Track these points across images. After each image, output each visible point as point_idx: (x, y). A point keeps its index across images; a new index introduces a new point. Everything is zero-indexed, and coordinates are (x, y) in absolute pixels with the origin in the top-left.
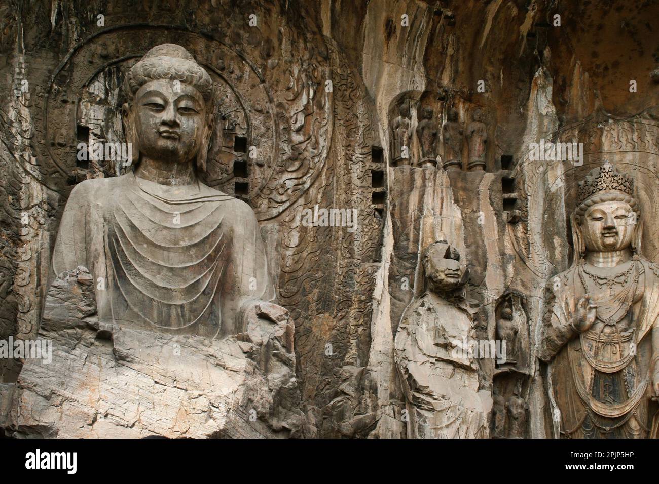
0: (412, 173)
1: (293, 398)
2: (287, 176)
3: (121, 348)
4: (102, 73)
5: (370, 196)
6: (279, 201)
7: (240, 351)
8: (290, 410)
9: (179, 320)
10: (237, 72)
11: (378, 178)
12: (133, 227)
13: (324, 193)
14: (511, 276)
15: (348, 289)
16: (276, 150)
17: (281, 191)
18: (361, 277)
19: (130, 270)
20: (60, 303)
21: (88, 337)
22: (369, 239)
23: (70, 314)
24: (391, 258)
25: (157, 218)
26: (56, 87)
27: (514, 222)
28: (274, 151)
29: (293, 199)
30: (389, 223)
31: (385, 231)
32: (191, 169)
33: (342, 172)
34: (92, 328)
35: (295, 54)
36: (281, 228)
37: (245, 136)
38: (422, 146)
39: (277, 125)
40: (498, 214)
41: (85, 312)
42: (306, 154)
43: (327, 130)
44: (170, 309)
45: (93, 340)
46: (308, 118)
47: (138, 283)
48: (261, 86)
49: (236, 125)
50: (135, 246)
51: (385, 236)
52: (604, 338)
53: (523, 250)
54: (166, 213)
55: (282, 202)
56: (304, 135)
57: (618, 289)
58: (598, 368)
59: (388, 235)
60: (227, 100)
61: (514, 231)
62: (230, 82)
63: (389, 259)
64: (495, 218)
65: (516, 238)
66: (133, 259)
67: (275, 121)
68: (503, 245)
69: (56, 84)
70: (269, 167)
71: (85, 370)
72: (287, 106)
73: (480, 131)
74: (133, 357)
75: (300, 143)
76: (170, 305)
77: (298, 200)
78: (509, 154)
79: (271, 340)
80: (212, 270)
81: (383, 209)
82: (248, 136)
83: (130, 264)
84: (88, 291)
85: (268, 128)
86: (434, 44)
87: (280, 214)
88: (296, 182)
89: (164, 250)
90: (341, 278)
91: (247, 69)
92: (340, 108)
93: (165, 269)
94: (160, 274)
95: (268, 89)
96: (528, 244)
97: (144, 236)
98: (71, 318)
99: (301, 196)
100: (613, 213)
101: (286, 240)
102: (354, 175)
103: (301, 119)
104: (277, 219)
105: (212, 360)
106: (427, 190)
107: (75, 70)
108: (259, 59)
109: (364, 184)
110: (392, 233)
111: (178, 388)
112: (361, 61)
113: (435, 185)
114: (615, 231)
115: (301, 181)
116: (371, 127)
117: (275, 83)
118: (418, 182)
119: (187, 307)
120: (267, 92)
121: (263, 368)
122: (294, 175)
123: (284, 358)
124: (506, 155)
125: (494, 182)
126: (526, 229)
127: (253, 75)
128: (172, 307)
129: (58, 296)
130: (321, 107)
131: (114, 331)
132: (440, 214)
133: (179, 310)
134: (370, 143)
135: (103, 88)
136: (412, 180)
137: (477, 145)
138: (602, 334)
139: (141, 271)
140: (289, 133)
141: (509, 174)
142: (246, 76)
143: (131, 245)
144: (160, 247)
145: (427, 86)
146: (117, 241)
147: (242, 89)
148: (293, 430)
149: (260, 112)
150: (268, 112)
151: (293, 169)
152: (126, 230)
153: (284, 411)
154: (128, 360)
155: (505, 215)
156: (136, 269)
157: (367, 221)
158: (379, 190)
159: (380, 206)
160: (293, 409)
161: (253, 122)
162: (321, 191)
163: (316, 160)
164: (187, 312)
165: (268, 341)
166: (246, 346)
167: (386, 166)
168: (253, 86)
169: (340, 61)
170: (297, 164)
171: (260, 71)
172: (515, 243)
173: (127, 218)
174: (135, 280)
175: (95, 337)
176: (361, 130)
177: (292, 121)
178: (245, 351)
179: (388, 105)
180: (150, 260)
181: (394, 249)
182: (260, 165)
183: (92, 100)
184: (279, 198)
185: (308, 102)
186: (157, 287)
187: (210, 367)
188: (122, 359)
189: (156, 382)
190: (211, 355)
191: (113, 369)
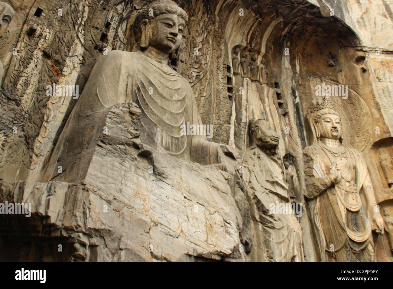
2: (193, 70)
3: (159, 166)
7: (223, 178)
9: (176, 149)
11: (230, 80)
12: (151, 83)
13: (208, 83)
15: (218, 138)
17: (190, 77)
18: (224, 132)
19: (147, 109)
20: (116, 125)
21: (133, 153)
22: (227, 111)
23: (123, 134)
24: (235, 123)
25: (162, 80)
30: (234, 104)
31: (232, 108)
34: (136, 147)
38: (243, 69)
41: (133, 134)
42: (202, 61)
43: (210, 53)
44: (173, 140)
45: (136, 156)
46: (203, 45)
47: (153, 118)
51: (233, 110)
52: (347, 189)
56: (201, 53)
58: (348, 208)
66: (150, 102)
67: (190, 43)
70: (186, 63)
72: (195, 38)
74: (167, 174)
76: (172, 137)
77: (197, 83)
81: (231, 97)
83: (147, 105)
84: (137, 120)
88: (197, 74)
89: (167, 100)
90: (215, 130)
93: (168, 112)
94: (165, 115)
97: (157, 90)
98: (123, 137)
100: (335, 120)
103: (201, 45)
105: (208, 182)
106: (249, 91)
109: (224, 82)
110: (235, 110)
111: (200, 204)
112: (226, 28)
114: (337, 129)
115: (199, 74)
118: (245, 86)
119: (180, 140)
120: (189, 30)
122: (196, 70)
128: (174, 138)
129: (115, 119)
130: (208, 42)
133: (177, 141)
134: (226, 63)
138: (346, 186)
139: (155, 111)
143: (148, 93)
144: (165, 98)
149: (185, 37)
150: (187, 39)
151: (196, 67)
152: (146, 83)
154: (163, 176)
156: (151, 109)
157: (226, 101)
158: (230, 86)
159: (231, 94)
162: (207, 81)
163: (206, 65)
164: (180, 143)
165: (235, 172)
166: (226, 175)
169: (219, 26)
170: (198, 65)
173: (146, 77)
174: (150, 116)
177: (197, 45)
178: (226, 178)
179: (231, 49)
180: (160, 104)
181: (236, 118)
182: (182, 62)
185: (204, 39)
186: (165, 123)
187: (209, 187)
188: (160, 174)
189: (185, 197)
190: (208, 179)
191: (154, 182)
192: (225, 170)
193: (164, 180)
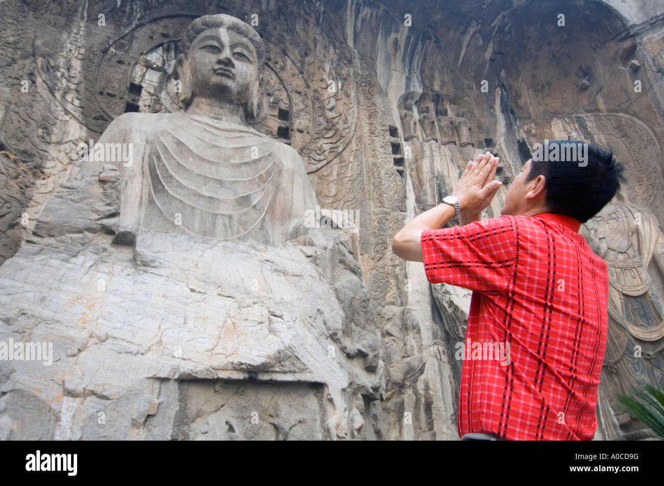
0: (422, 146)
1: (366, 312)
2: (322, 141)
3: (146, 251)
4: (161, 48)
5: (392, 160)
6: (317, 159)
7: (303, 256)
8: (364, 328)
9: (226, 231)
10: (281, 63)
11: (396, 148)
12: (179, 143)
13: (355, 156)
15: (382, 233)
16: (313, 121)
17: (318, 152)
18: (393, 223)
19: (171, 182)
20: (70, 205)
21: (101, 242)
22: (396, 193)
23: (80, 216)
24: (415, 209)
25: (207, 138)
26: (114, 50)
27: (506, 183)
28: (312, 123)
29: (330, 159)
30: (409, 181)
31: (407, 187)
32: (241, 112)
33: (368, 142)
34: (108, 231)
35: (327, 55)
36: (320, 181)
37: (288, 109)
38: (425, 130)
39: (313, 104)
41: (102, 212)
42: (338, 126)
43: (353, 111)
44: (216, 219)
45: (107, 246)
46: (338, 102)
47: (177, 194)
48: (300, 76)
49: (279, 100)
50: (179, 161)
51: (407, 191)
52: (620, 264)
54: (217, 135)
55: (320, 161)
56: (336, 113)
58: (625, 292)
59: (409, 191)
60: (272, 82)
62: (275, 69)
63: (413, 210)
66: (176, 172)
67: (312, 100)
69: (114, 48)
70: (308, 133)
71: (85, 279)
72: (321, 92)
73: (465, 123)
74: (161, 261)
75: (334, 118)
76: (216, 215)
77: (333, 159)
78: (490, 138)
79: (336, 245)
80: (263, 189)
81: (403, 171)
82: (290, 109)
83: (171, 177)
84: (112, 188)
85: (307, 106)
86: (428, 61)
87: (319, 169)
88: (331, 146)
89: (212, 165)
90: (376, 223)
91: (289, 62)
92: (362, 99)
93: (212, 180)
94: (206, 186)
95: (306, 78)
97: (191, 151)
98: (81, 220)
99: (336, 157)
101: (325, 191)
102: (378, 144)
103: (333, 102)
104: (316, 173)
105: (268, 265)
106: (435, 158)
107: (134, 41)
108: (298, 56)
109: (386, 152)
110: (412, 190)
111: (223, 296)
112: (376, 67)
113: (440, 155)
115: (335, 145)
116: (387, 113)
117: (311, 75)
118: (428, 153)
119: (235, 218)
120: (305, 81)
121: (329, 276)
122: (329, 141)
123: (352, 265)
124: (488, 138)
127: (294, 67)
128: (219, 217)
129: (69, 197)
130: (348, 96)
131: (139, 232)
132: (449, 176)
133: (227, 221)
134: (388, 124)
135: (161, 58)
136: (423, 151)
137: (464, 131)
139: (184, 182)
140: (324, 110)
142: (288, 67)
143: (175, 159)
144: (209, 162)
145: (423, 90)
146: (159, 157)
147: (285, 75)
148: (371, 355)
149: (299, 93)
150: (306, 95)
151: (328, 136)
152: (171, 146)
153: (358, 329)
154: (154, 264)
156: (177, 181)
157: (392, 178)
158: (398, 156)
159: (400, 168)
160: (367, 326)
161: (294, 100)
162: (353, 154)
163: (347, 131)
164: (235, 223)
165: (334, 246)
166: (309, 250)
167: (401, 140)
168: (293, 75)
169: (361, 65)
170: (331, 133)
171: (299, 65)
173: (173, 137)
174: (175, 191)
175: (110, 241)
176: (380, 114)
177: (326, 102)
178: (309, 255)
179: (397, 100)
180: (195, 172)
181: (416, 202)
182: (300, 131)
183: (149, 66)
184: (318, 157)
185: (338, 91)
186: (202, 196)
187: (267, 273)
188: (145, 264)
189: (192, 290)
190: (267, 260)
191: (130, 277)
192: (311, 244)
193: (153, 270)
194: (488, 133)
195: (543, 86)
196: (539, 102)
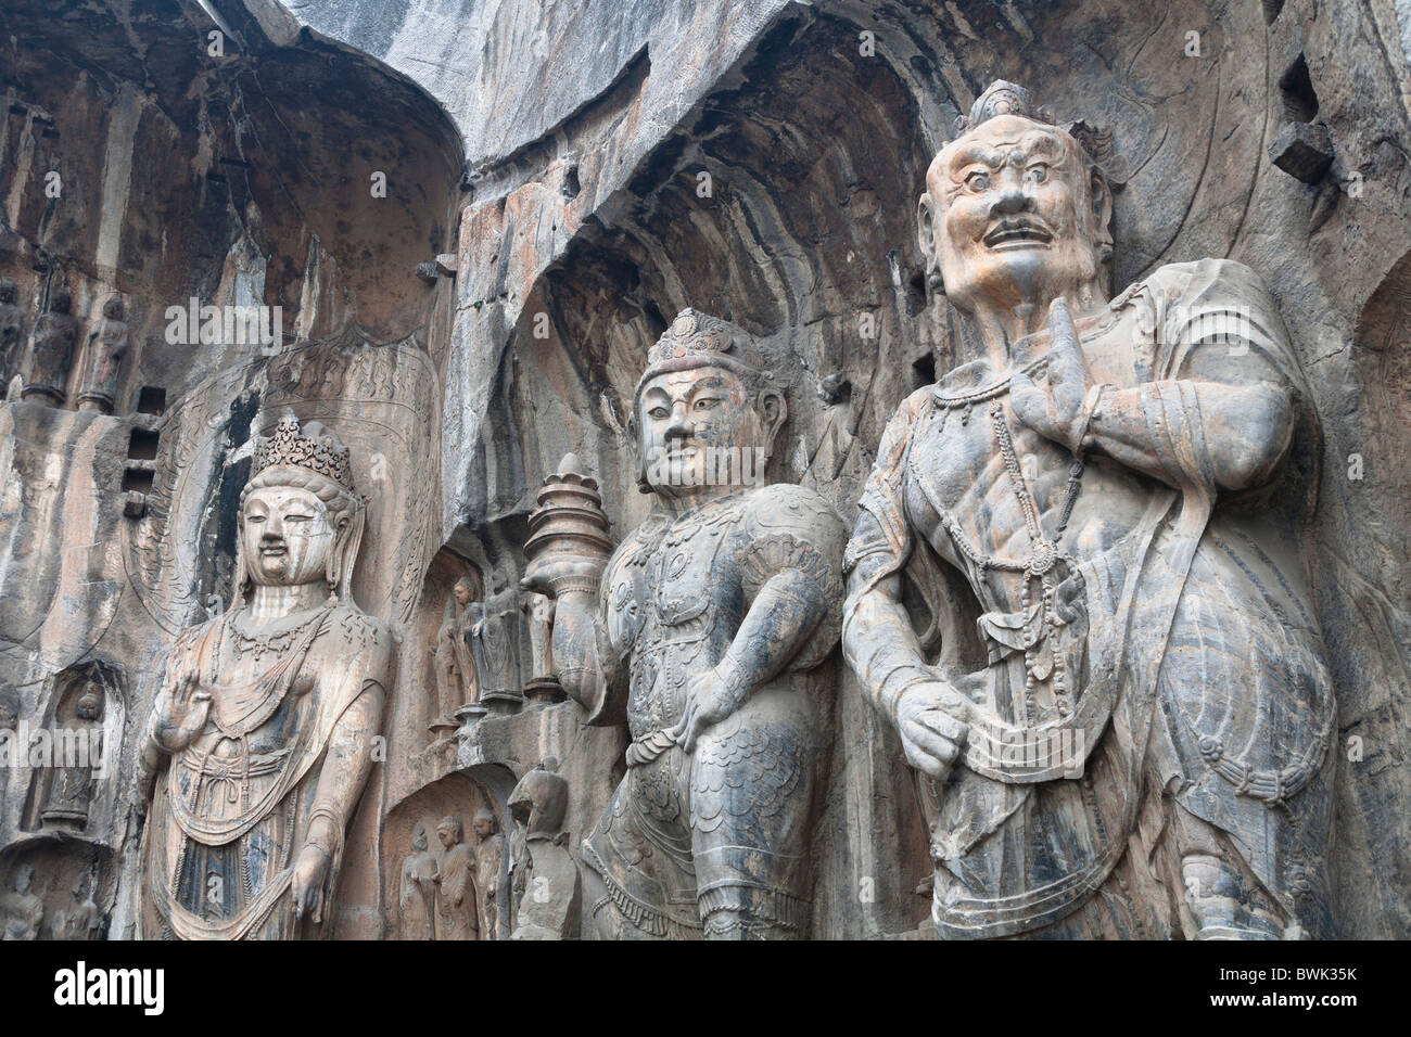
14: (104, 625)
27: (134, 515)
40: (104, 498)
52: (213, 768)
53: (144, 573)
57: (268, 663)
58: (192, 834)
61: (133, 533)
64: (96, 503)
65: (134, 549)
68: (102, 560)
73: (110, 336)
78: (160, 386)
96: (158, 561)
100: (281, 509)
114: (281, 544)
124: (153, 385)
125: (111, 433)
126: (158, 532)
137: (97, 361)
138: (211, 757)
141: (151, 422)
155: (120, 502)
172: (128, 557)
194: (162, 370)
195: (367, 254)
196: (346, 296)
